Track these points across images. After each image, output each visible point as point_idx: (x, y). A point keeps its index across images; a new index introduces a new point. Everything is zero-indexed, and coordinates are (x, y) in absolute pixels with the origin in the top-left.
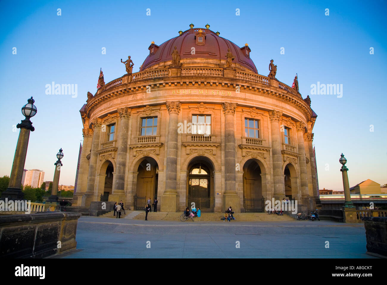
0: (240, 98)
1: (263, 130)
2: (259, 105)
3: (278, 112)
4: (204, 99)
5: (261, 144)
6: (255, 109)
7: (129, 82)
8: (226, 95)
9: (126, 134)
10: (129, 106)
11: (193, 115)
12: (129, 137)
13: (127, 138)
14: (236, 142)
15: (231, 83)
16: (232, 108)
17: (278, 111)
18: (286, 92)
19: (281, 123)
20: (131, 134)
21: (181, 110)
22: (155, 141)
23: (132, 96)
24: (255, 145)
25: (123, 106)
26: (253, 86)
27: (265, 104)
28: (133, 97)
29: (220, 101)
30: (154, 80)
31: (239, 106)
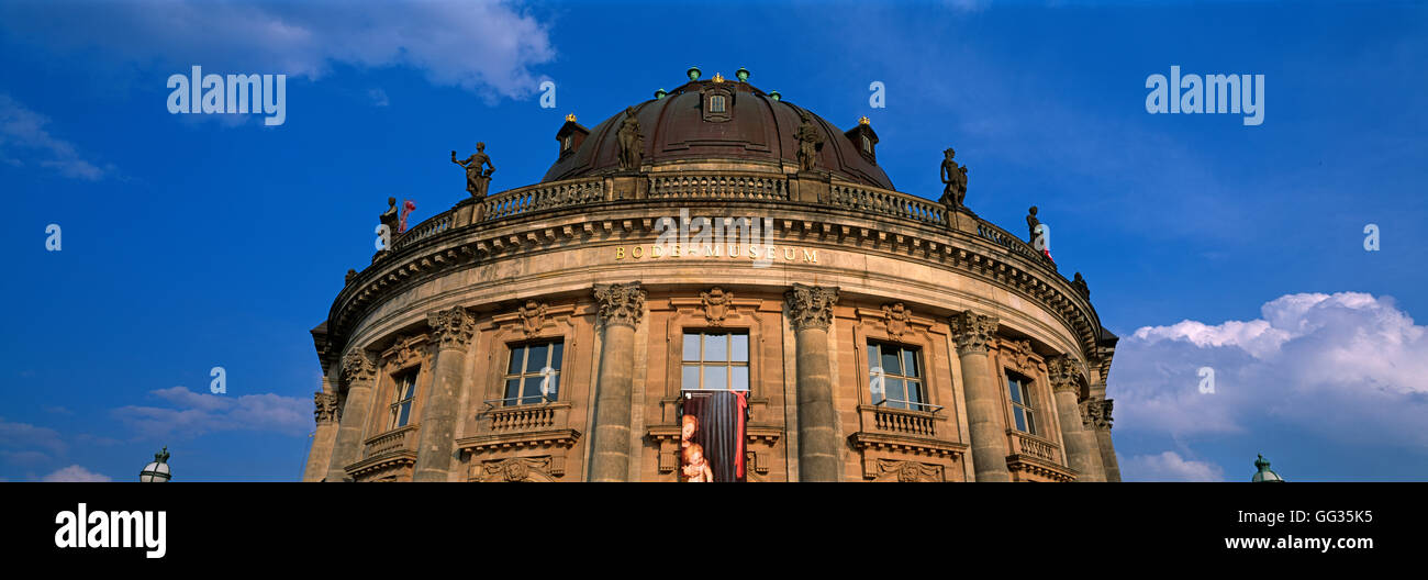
0: (845, 270)
1: (935, 380)
2: (913, 294)
3: (982, 317)
4: (724, 273)
5: (932, 433)
6: (902, 308)
7: (474, 222)
8: (800, 261)
9: (449, 400)
10: (469, 304)
11: (687, 330)
12: (462, 411)
13: (453, 418)
14: (840, 423)
15: (813, 220)
16: (823, 304)
17: (981, 314)
18: (1006, 252)
19: (996, 357)
20: (469, 403)
21: (647, 313)
22: (551, 423)
23: (482, 268)
24: (910, 434)
25: (448, 305)
26: (891, 230)
27: (936, 290)
28: (483, 273)
29: (780, 283)
30: (554, 213)
31: (845, 299)
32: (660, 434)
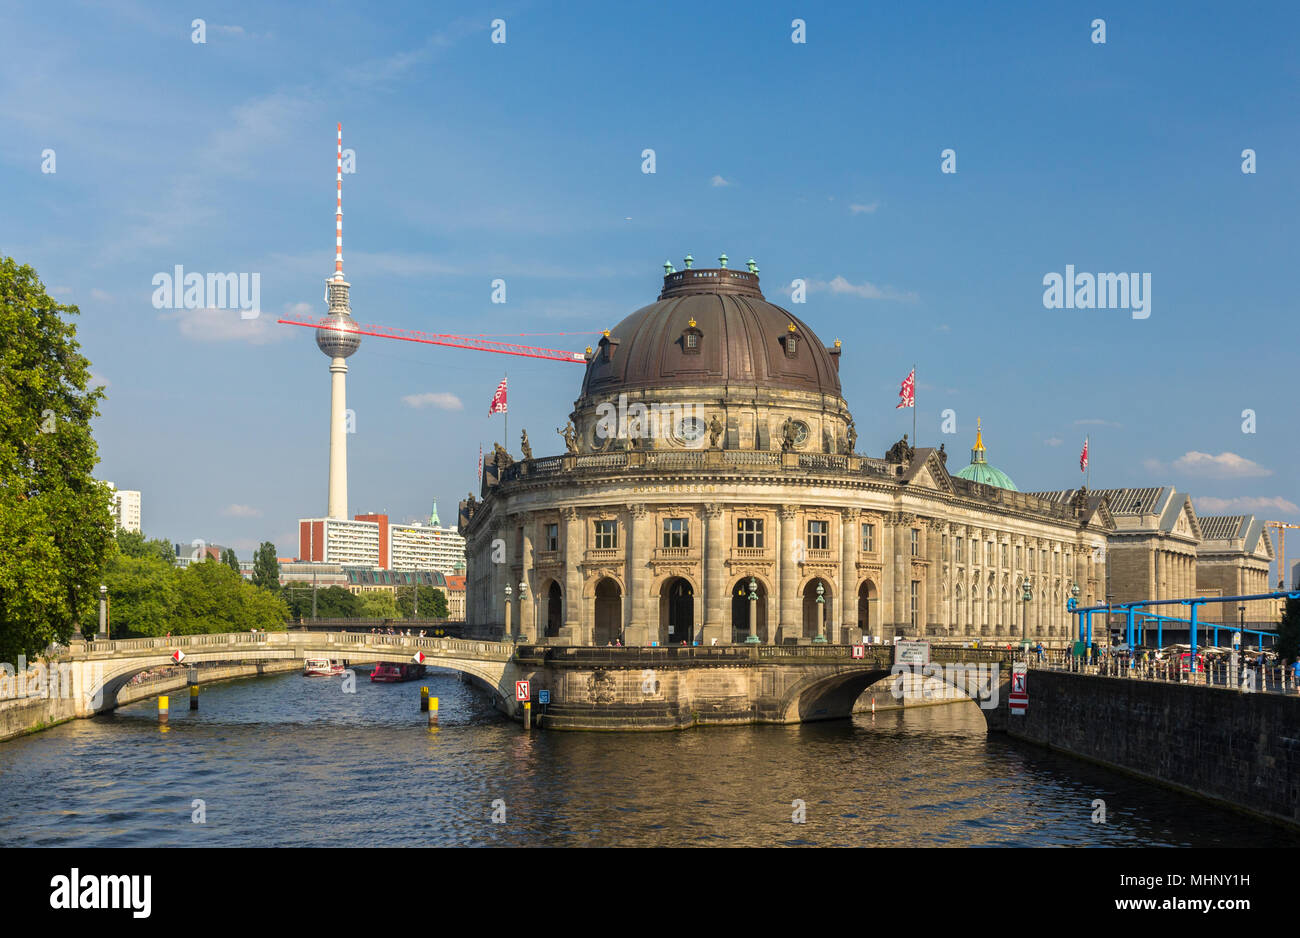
0: (727, 494)
1: (768, 533)
2: (758, 500)
4: (678, 499)
5: (762, 556)
6: (755, 506)
8: (707, 492)
11: (665, 519)
13: (577, 551)
14: (723, 555)
15: (712, 476)
16: (717, 508)
21: (648, 513)
24: (752, 558)
26: (746, 476)
27: (769, 496)
29: (699, 501)
30: (608, 475)
31: (726, 505)
32: (655, 562)
